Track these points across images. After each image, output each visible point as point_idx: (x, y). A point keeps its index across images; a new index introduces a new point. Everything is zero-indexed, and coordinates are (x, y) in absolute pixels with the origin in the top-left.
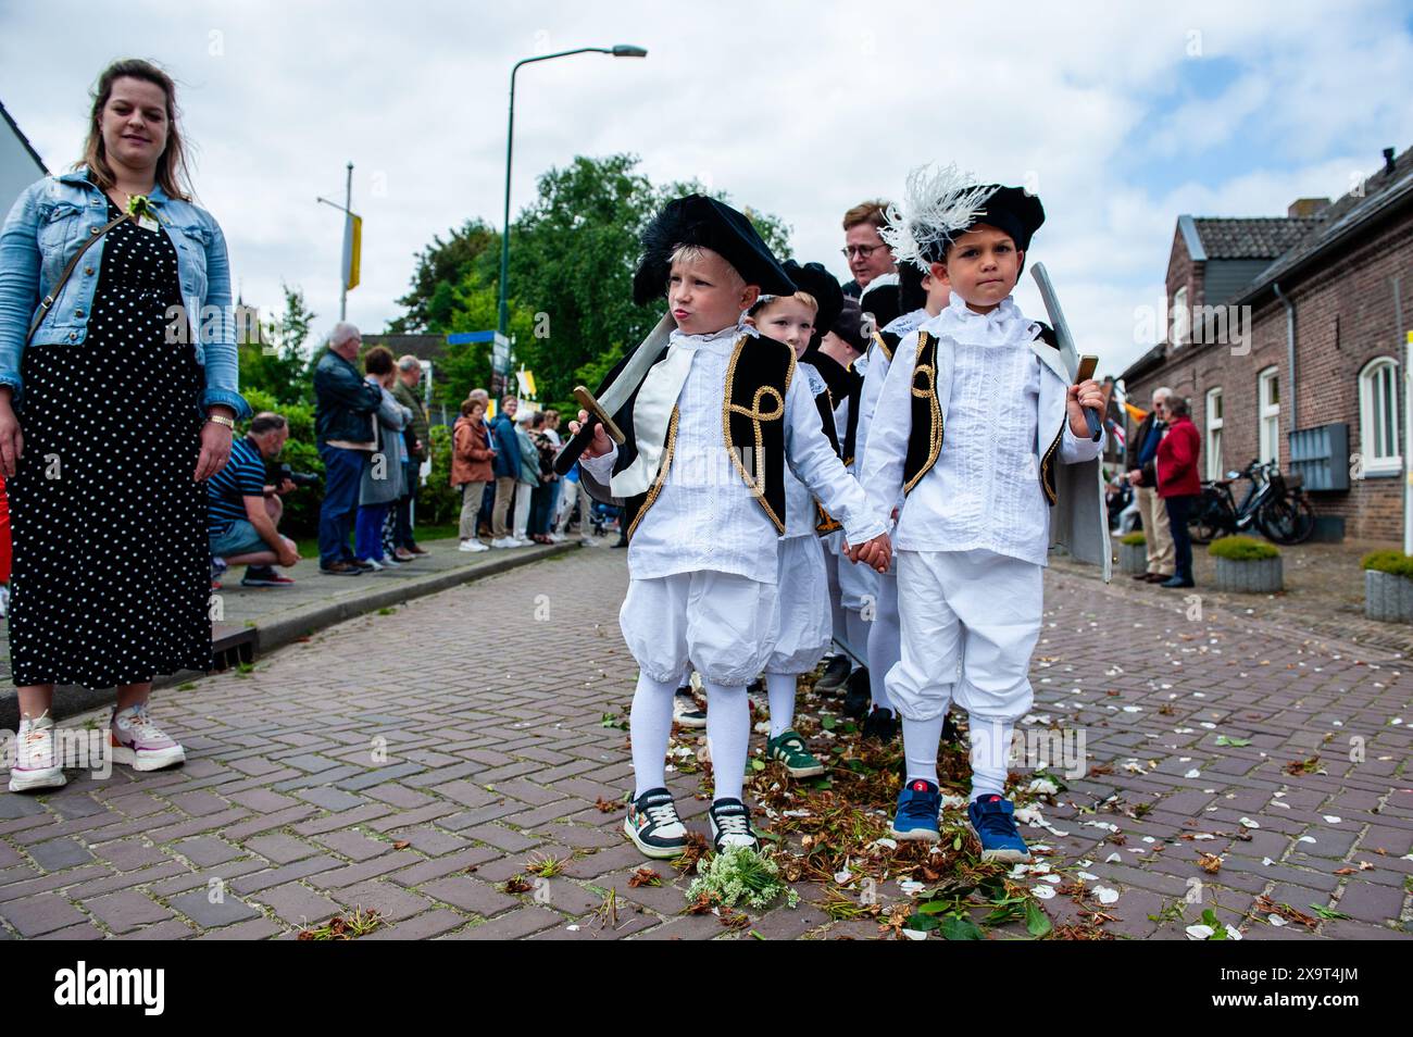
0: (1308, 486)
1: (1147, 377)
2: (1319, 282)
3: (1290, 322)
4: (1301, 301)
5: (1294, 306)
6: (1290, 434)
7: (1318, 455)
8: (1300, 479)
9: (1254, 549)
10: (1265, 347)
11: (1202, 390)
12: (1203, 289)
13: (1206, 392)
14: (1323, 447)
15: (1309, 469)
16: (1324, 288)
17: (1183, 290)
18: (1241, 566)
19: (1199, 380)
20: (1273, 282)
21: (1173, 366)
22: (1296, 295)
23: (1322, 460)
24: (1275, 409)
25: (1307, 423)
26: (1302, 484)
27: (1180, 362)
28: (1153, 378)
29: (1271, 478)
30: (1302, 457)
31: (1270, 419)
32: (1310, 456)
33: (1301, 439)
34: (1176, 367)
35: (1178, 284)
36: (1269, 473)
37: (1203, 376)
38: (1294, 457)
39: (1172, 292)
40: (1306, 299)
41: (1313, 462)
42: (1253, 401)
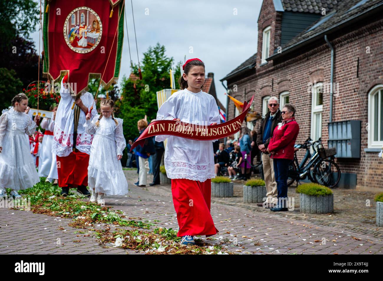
0: (338, 155)
1: (243, 80)
2: (349, 37)
3: (332, 58)
4: (338, 47)
5: (335, 49)
6: (329, 124)
7: (344, 137)
8: (334, 151)
9: (321, 190)
10: (317, 71)
11: (277, 92)
12: (281, 30)
13: (280, 94)
14: (347, 133)
15: (339, 145)
16: (352, 41)
17: (269, 28)
18: (314, 199)
19: (276, 85)
20: (324, 34)
21: (259, 75)
22: (336, 43)
23: (346, 141)
24: (320, 108)
25: (339, 118)
26: (336, 153)
27: (265, 73)
28: (247, 81)
29: (318, 149)
30: (335, 138)
31: (317, 114)
32: (340, 137)
33: (335, 127)
34: (261, 76)
35: (265, 25)
36: (317, 146)
37: (278, 84)
38: (331, 138)
39: (261, 28)
40: (342, 46)
41: (341, 141)
42: (308, 102)
